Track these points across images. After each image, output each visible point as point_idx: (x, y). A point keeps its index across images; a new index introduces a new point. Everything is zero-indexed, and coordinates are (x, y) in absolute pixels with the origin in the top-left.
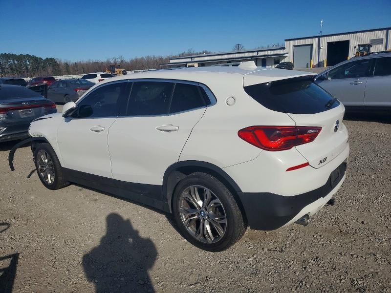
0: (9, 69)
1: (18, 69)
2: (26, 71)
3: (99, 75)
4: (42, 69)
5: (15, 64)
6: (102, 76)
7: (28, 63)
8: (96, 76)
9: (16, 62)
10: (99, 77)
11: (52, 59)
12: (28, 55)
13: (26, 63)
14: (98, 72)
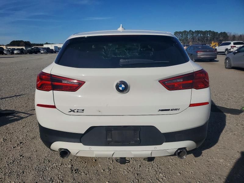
0: (197, 40)
1: (202, 40)
2: (206, 41)
3: (232, 43)
4: (216, 39)
5: (201, 36)
6: (234, 44)
7: (209, 36)
8: (230, 43)
9: (202, 35)
10: (232, 44)
11: (224, 33)
12: (210, 31)
13: (208, 36)
14: (232, 41)
